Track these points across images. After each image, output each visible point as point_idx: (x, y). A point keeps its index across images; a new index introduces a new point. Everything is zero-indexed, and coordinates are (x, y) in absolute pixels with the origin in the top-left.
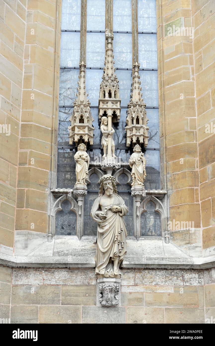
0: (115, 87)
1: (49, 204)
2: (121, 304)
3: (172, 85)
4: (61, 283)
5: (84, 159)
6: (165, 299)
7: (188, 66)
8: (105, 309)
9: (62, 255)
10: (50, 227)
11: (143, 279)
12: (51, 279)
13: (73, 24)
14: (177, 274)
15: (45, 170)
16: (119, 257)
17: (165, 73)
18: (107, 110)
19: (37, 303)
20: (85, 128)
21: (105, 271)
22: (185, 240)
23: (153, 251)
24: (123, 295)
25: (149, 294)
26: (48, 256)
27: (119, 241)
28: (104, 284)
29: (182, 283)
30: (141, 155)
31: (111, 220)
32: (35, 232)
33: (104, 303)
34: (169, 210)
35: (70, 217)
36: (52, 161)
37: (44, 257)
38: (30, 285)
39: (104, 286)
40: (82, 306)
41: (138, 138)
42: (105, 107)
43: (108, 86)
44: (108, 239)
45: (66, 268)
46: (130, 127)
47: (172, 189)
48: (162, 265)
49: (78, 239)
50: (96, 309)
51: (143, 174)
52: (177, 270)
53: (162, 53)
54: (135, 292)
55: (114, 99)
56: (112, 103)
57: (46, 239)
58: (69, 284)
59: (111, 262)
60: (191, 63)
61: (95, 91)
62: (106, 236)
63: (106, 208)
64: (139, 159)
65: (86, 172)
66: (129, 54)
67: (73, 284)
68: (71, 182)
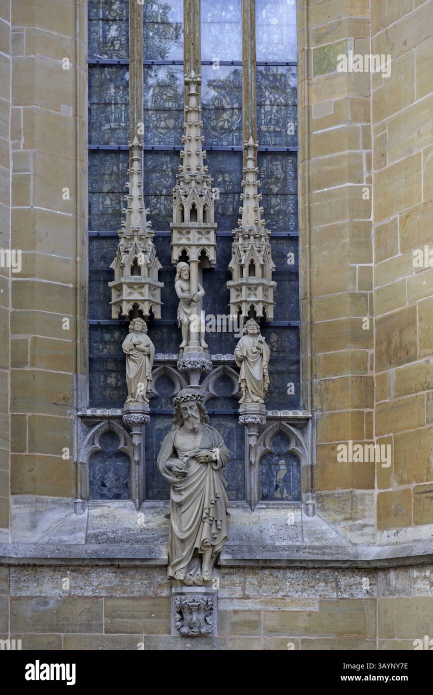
0: (204, 198)
1: (75, 441)
2: (217, 632)
3: (326, 189)
4: (104, 594)
5: (143, 351)
6: (301, 623)
7: (358, 151)
8: (188, 640)
9: (104, 541)
10: (79, 486)
11: (260, 586)
12: (83, 587)
13: (112, 44)
14: (326, 576)
15: (63, 373)
16: (213, 546)
17: (312, 160)
18: (188, 248)
19: (58, 631)
20: (142, 287)
21: (186, 574)
22: (344, 513)
23: (281, 532)
24: (222, 615)
25: (271, 614)
26: (76, 545)
27: (211, 518)
28: (184, 597)
29: (335, 593)
30: (259, 341)
31: (197, 478)
32: (50, 497)
33: (185, 630)
34: (315, 450)
35: (117, 463)
36: (79, 352)
37: (69, 546)
38: (45, 597)
39: (184, 600)
40: (144, 635)
41: (252, 307)
42: (184, 241)
43: (189, 196)
44: (190, 514)
45: (112, 565)
46: (236, 283)
47: (322, 410)
48: (296, 561)
49: (134, 507)
50: (171, 640)
51: (262, 381)
52: (325, 570)
53: (306, 115)
54: (244, 611)
55: (203, 225)
56: (199, 233)
57: (72, 509)
58: (117, 596)
59: (198, 556)
60: (367, 146)
61: (163, 198)
62: (188, 508)
63: (187, 454)
64: (255, 350)
65: (148, 378)
66: (237, 113)
67: (126, 595)
68: (118, 392)
